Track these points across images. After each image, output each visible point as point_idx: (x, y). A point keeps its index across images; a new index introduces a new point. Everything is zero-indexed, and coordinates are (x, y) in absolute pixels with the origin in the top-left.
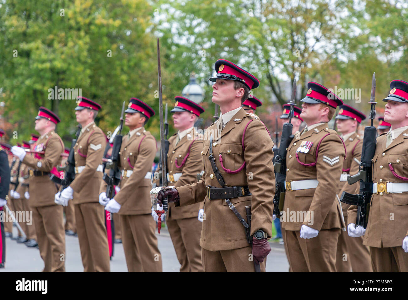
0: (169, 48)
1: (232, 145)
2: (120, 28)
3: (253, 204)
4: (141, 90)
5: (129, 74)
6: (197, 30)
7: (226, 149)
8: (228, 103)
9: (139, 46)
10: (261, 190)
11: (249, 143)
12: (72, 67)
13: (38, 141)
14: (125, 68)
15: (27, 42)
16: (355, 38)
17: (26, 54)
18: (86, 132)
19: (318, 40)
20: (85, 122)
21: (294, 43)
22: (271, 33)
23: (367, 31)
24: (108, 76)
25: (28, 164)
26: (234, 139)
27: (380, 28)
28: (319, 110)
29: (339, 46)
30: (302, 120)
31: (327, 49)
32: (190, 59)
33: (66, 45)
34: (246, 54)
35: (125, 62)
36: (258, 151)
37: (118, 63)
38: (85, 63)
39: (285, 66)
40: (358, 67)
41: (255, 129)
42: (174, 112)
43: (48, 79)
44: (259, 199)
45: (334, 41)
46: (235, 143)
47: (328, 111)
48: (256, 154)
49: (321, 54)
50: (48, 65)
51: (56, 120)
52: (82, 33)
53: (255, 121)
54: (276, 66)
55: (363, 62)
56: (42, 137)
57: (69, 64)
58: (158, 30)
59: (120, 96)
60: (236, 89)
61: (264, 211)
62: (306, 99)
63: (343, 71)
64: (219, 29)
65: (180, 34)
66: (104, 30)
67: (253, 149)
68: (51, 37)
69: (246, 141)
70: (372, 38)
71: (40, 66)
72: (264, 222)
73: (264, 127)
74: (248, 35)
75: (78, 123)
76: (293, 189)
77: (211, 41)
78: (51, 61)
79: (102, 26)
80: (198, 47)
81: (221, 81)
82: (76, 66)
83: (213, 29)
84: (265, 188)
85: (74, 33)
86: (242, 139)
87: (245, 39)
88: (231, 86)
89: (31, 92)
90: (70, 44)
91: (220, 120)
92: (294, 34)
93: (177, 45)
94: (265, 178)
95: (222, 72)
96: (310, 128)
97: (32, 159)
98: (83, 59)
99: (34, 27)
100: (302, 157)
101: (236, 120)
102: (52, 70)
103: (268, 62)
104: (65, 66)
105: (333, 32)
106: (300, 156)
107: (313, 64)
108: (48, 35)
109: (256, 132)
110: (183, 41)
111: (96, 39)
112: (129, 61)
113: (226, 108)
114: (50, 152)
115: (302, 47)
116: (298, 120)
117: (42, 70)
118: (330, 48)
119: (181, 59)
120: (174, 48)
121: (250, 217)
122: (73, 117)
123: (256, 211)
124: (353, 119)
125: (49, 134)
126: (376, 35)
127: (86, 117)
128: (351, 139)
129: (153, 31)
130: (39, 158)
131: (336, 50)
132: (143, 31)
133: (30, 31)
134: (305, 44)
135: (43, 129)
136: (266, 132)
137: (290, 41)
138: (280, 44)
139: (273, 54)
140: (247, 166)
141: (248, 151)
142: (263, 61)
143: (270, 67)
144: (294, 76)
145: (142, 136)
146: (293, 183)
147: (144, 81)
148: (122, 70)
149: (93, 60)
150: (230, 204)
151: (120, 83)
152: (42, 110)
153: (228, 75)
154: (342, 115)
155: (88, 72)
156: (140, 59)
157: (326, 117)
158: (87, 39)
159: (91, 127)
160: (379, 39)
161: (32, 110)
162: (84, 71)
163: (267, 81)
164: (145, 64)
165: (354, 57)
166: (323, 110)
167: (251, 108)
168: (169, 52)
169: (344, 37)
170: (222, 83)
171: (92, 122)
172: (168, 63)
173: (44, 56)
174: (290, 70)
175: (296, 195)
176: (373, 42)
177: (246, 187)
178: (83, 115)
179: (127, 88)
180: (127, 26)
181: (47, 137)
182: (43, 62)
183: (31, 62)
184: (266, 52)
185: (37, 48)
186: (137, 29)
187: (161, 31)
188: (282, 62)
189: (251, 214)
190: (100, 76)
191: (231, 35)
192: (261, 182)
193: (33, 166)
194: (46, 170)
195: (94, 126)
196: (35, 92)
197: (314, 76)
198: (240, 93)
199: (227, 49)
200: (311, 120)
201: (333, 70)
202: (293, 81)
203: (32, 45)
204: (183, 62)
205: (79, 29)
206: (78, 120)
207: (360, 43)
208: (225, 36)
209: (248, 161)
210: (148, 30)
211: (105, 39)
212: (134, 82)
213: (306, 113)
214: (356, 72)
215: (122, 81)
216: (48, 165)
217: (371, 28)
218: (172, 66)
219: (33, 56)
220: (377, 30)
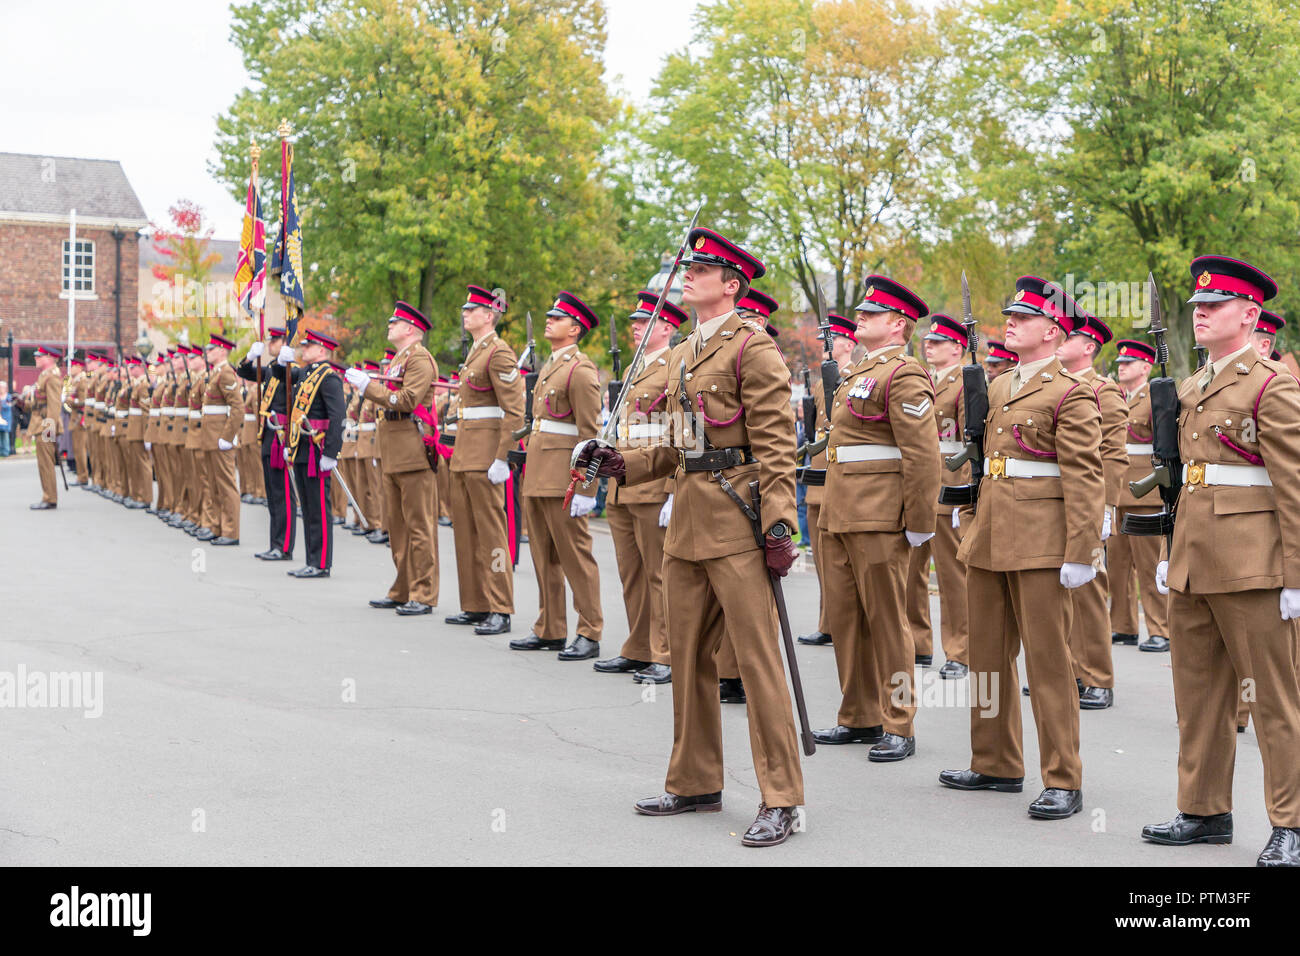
0: (627, 209)
1: (718, 376)
2: (542, 170)
3: (763, 479)
4: (575, 279)
5: (555, 252)
6: (676, 179)
7: (709, 384)
8: (711, 305)
9: (575, 203)
10: (776, 453)
11: (749, 373)
12: (458, 235)
13: (394, 359)
14: (549, 241)
15: (381, 190)
16: (952, 202)
17: (381, 209)
18: (482, 348)
19: (886, 204)
20: (479, 329)
21: (844, 207)
22: (806, 188)
23: (973, 192)
24: (519, 252)
25: (376, 400)
26: (722, 367)
27: (996, 187)
28: (889, 323)
29: (923, 216)
30: (856, 341)
31: (902, 220)
32: (663, 229)
33: (448, 197)
34: (760, 223)
35: (549, 229)
36: (764, 386)
37: (537, 230)
38: (480, 228)
39: (827, 247)
40: (955, 255)
41: (759, 348)
42: (635, 318)
43: (414, 254)
44: (774, 469)
45: (915, 207)
46: (724, 373)
47: (903, 325)
48: (760, 393)
49: (891, 228)
50: (416, 230)
51: (424, 325)
52: (477, 177)
53: (757, 334)
54: (812, 245)
55: (964, 245)
56: (400, 353)
57: (453, 230)
58: (608, 175)
59: (538, 289)
60: (724, 281)
61: (783, 490)
62: (865, 305)
63: (928, 260)
64: (714, 180)
65: (647, 186)
66: (516, 173)
67: (756, 384)
68: (423, 180)
69: (744, 370)
70: (981, 204)
71: (403, 231)
72: (786, 508)
73: (773, 345)
74: (765, 191)
75: (465, 331)
76: (839, 460)
77: (700, 200)
78: (421, 223)
79: (514, 165)
80: (677, 208)
81: (699, 267)
82: (464, 233)
83: (705, 177)
84: (783, 449)
85: (462, 175)
86: (737, 367)
87: (760, 197)
88: (716, 275)
89: (386, 276)
90: (456, 195)
91: (697, 333)
92: (846, 191)
93: (641, 204)
94: (779, 432)
95: (701, 251)
96: (871, 355)
97: (382, 391)
98: (476, 222)
99: (394, 163)
100: (858, 405)
101: (724, 333)
102: (423, 238)
103: (798, 238)
104: (445, 233)
105: (914, 190)
106: (854, 402)
107: (876, 246)
108: (417, 178)
109: (761, 354)
110: (651, 198)
111: (500, 187)
112: (556, 229)
113: (708, 313)
114: (413, 378)
115: (859, 215)
116: (849, 341)
117: (405, 238)
118: (907, 218)
119: (647, 229)
120: (635, 209)
121: (759, 502)
122: (456, 322)
123: (771, 490)
124: (955, 341)
125: (412, 348)
126: (988, 199)
127: (481, 322)
128: (952, 378)
129: (598, 179)
130: (394, 389)
131: (918, 222)
132: (583, 178)
133: (386, 169)
134: (863, 209)
135: (402, 339)
136: (776, 353)
137: (837, 204)
138: (820, 209)
139: (808, 226)
140: (748, 414)
141: (748, 387)
142: (789, 237)
143: (801, 248)
144: (843, 264)
145: (573, 362)
146: (840, 450)
147: (580, 264)
148: (544, 243)
149: (494, 225)
150: (723, 480)
151: (541, 268)
152: (400, 306)
153: (711, 256)
154: (935, 333)
155: (485, 244)
156: (576, 226)
157: (900, 335)
158: (486, 187)
159: (490, 340)
160: (993, 206)
161: (386, 307)
162: (477, 243)
163: (794, 272)
164: (583, 235)
165: (948, 236)
166: (895, 324)
167: (759, 313)
168: (626, 215)
169: (931, 200)
170: (700, 270)
171: (491, 331)
172: (624, 234)
173: (410, 215)
174: (837, 254)
175: (845, 472)
176: (983, 211)
177: (747, 449)
178: (475, 318)
179: (552, 276)
180: (556, 168)
181: (408, 353)
182: (408, 224)
183: (386, 223)
184: (796, 221)
185: (399, 201)
186: (572, 173)
187: (613, 177)
188: (823, 241)
189: (760, 496)
190: (506, 252)
191: (736, 191)
192: (774, 440)
193: (382, 402)
194: (407, 410)
195: (496, 338)
196: (393, 275)
197: (876, 267)
198: (732, 288)
199: (726, 213)
200: (873, 342)
201: (910, 256)
202: (840, 274)
203: (390, 194)
204: (649, 234)
205: (472, 170)
206: (467, 326)
207: (960, 211)
208: (725, 191)
209: (749, 406)
210: (591, 176)
211: (517, 189)
212: (564, 266)
213: (865, 328)
214: (951, 262)
215: (544, 262)
216: (408, 399)
217: (980, 186)
218: (630, 240)
219: (391, 213)
220: (990, 190)
